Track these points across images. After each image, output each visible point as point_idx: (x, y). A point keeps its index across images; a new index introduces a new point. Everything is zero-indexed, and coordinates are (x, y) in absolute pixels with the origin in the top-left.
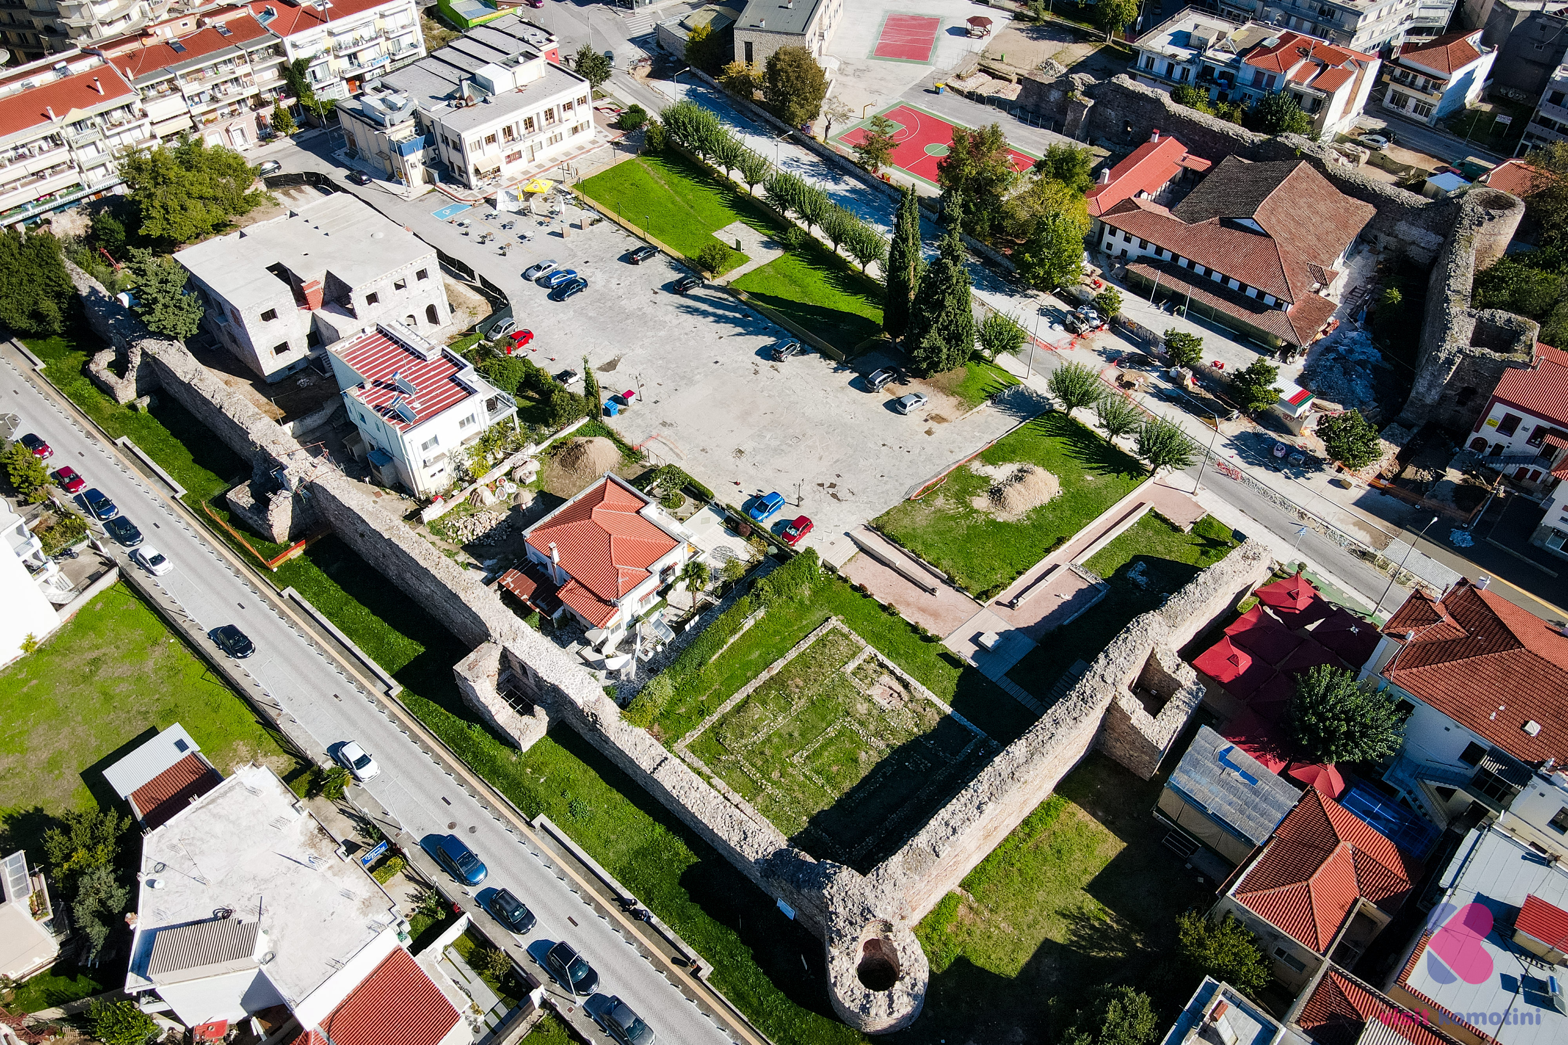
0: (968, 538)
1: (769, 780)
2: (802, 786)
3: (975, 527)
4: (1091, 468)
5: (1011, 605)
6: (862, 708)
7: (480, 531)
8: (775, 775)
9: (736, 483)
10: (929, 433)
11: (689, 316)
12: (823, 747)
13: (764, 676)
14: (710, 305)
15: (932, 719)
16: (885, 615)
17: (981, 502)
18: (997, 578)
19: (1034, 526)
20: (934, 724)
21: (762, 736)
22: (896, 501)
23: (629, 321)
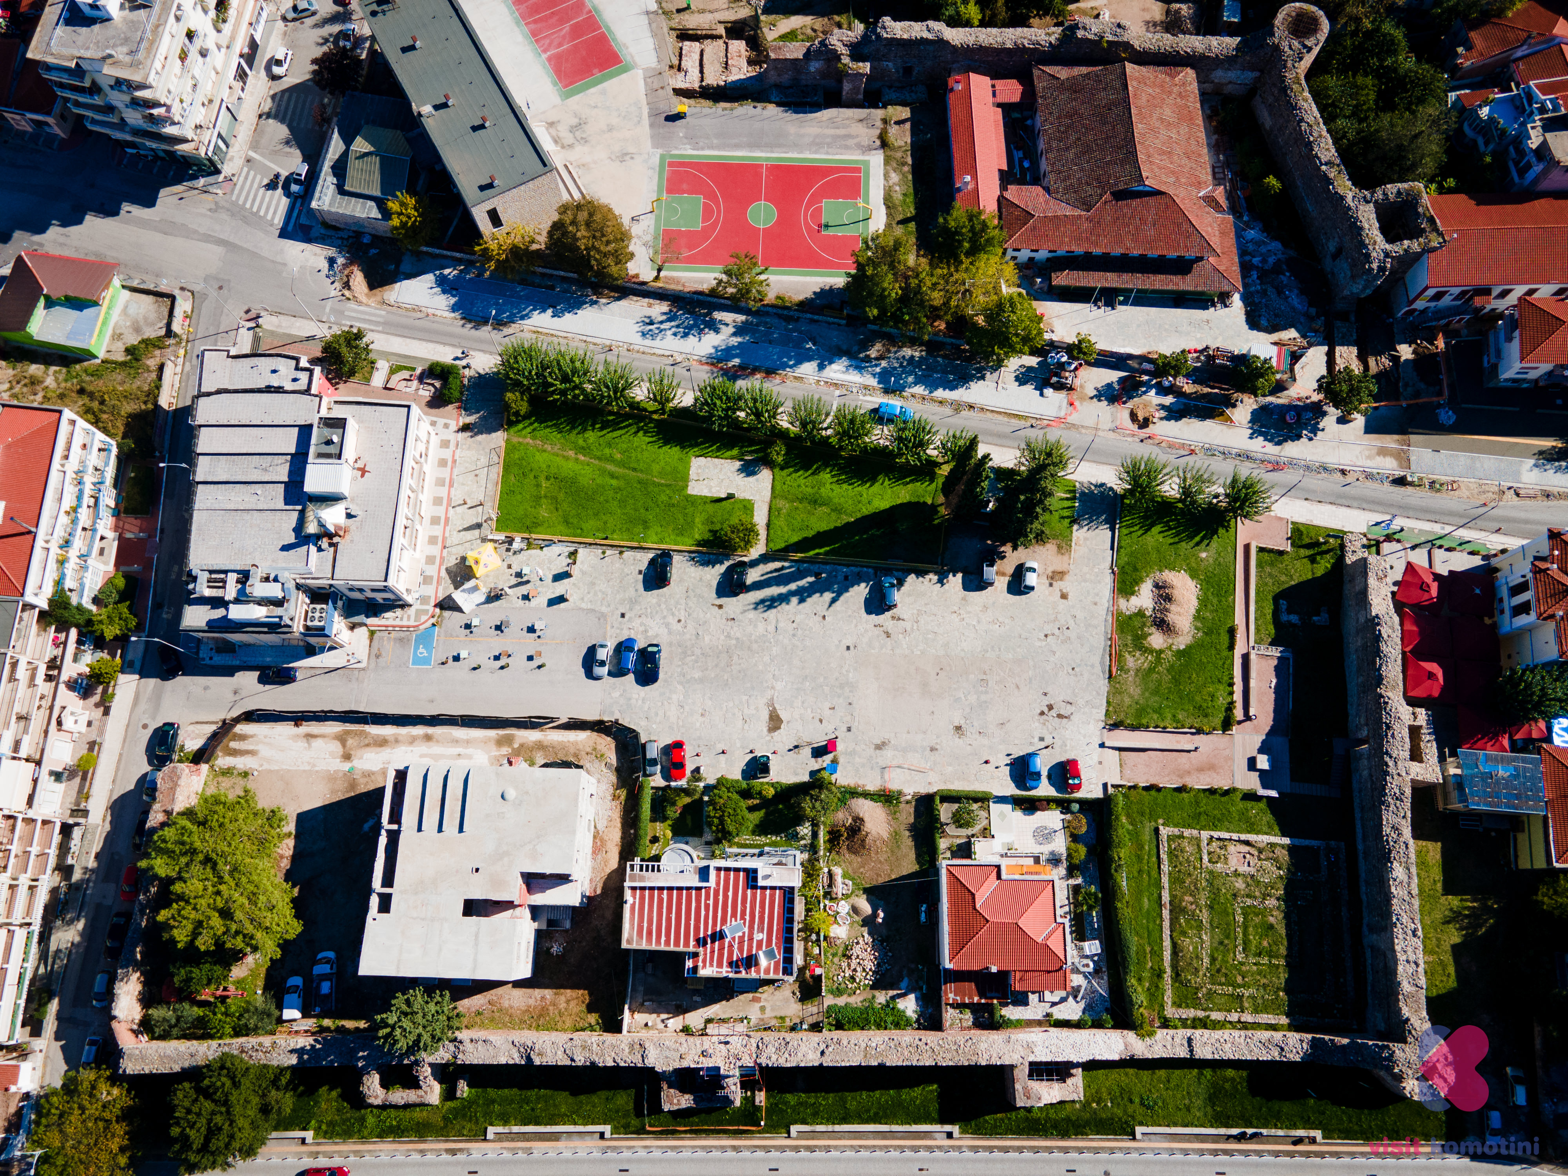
0: (1176, 681)
1: (1239, 986)
2: (1260, 973)
3: (1172, 666)
4: (1198, 544)
5: (1248, 718)
6: (1240, 884)
7: (869, 965)
8: (1239, 979)
9: (987, 762)
10: (1064, 596)
11: (774, 611)
12: (1245, 934)
13: (1166, 913)
14: (778, 585)
15: (1283, 855)
16: (1185, 795)
17: (1157, 640)
18: (1222, 701)
19: (1206, 634)
20: (1287, 858)
21: (1206, 961)
22: (1103, 685)
23: (735, 658)
